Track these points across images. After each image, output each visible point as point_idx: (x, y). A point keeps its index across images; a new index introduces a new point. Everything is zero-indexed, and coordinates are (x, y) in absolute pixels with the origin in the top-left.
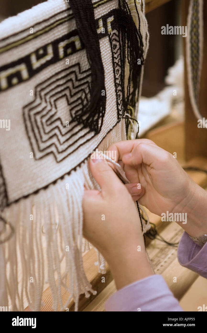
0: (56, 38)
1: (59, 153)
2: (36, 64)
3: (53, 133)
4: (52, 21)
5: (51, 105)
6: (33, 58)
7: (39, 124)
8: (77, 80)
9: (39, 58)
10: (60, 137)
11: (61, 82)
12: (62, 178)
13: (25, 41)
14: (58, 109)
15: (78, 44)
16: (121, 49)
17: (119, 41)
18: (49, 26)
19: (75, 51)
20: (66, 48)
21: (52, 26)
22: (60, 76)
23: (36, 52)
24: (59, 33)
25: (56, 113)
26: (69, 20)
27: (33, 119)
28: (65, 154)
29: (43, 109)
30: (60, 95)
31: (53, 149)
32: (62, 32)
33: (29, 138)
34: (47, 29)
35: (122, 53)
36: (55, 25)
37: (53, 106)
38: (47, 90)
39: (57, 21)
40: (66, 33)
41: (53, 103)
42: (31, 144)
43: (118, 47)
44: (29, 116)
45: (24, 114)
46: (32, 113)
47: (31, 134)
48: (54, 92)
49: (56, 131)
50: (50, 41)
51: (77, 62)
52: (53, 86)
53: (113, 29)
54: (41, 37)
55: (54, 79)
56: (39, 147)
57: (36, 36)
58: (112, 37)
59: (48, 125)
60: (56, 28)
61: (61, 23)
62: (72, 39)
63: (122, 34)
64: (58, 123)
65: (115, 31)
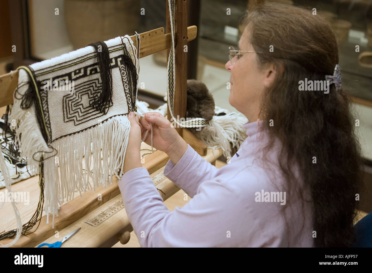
0: (86, 66)
1: (77, 121)
2: (74, 77)
3: (77, 111)
4: (85, 57)
5: (79, 97)
6: (73, 74)
7: (70, 105)
8: (96, 86)
9: (75, 74)
10: (80, 113)
11: (87, 87)
12: (74, 133)
13: (70, 66)
14: (82, 100)
15: (98, 70)
16: (127, 75)
17: (126, 71)
18: (84, 59)
19: (96, 72)
20: (91, 71)
21: (85, 60)
22: (86, 84)
23: (75, 71)
24: (88, 63)
25: (80, 101)
26: (95, 57)
27: (67, 103)
28: (81, 122)
29: (74, 99)
30: (85, 93)
31: (75, 118)
32: (90, 63)
33: (64, 111)
34: (82, 61)
35: (128, 77)
36: (87, 59)
37: (80, 98)
38: (78, 90)
39: (88, 57)
40: (92, 63)
41: (80, 96)
42: (64, 114)
43: (125, 74)
44: (66, 101)
45: (63, 100)
46: (67, 100)
47: (65, 110)
48: (81, 91)
49: (79, 110)
50: (83, 67)
51: (97, 78)
52: (81, 88)
53: (121, 64)
54: (79, 64)
55: (83, 85)
56: (67, 116)
57: (76, 64)
58: (121, 68)
59: (74, 107)
60: (87, 61)
61: (90, 58)
62: (96, 67)
63: (127, 67)
64: (81, 107)
65: (123, 65)
